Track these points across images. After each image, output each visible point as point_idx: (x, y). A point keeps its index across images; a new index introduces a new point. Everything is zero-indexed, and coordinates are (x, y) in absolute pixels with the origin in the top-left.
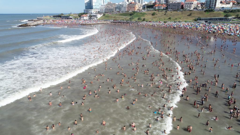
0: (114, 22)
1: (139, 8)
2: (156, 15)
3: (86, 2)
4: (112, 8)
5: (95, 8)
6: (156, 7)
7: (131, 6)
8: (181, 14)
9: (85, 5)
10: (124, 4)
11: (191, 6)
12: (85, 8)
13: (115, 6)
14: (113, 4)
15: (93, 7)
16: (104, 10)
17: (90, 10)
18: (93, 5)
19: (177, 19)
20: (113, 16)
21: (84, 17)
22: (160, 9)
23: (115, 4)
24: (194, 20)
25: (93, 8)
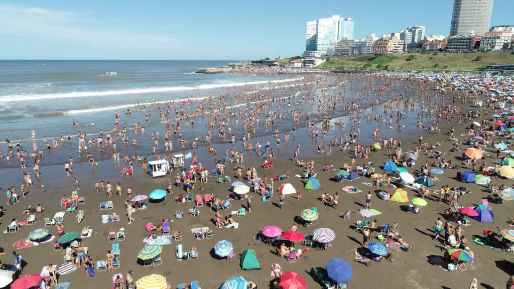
0: (335, 72)
1: (396, 47)
2: (415, 60)
3: (308, 38)
4: (348, 48)
5: (321, 49)
6: (427, 45)
7: (379, 44)
8: (462, 57)
9: (307, 43)
10: (368, 41)
11: (495, 43)
12: (306, 49)
13: (352, 45)
14: (350, 41)
15: (318, 46)
16: (333, 51)
17: (313, 51)
18: (318, 43)
19: (447, 67)
20: (340, 62)
21: (294, 63)
22: (434, 48)
23: (354, 40)
24: (479, 68)
25: (318, 49)
